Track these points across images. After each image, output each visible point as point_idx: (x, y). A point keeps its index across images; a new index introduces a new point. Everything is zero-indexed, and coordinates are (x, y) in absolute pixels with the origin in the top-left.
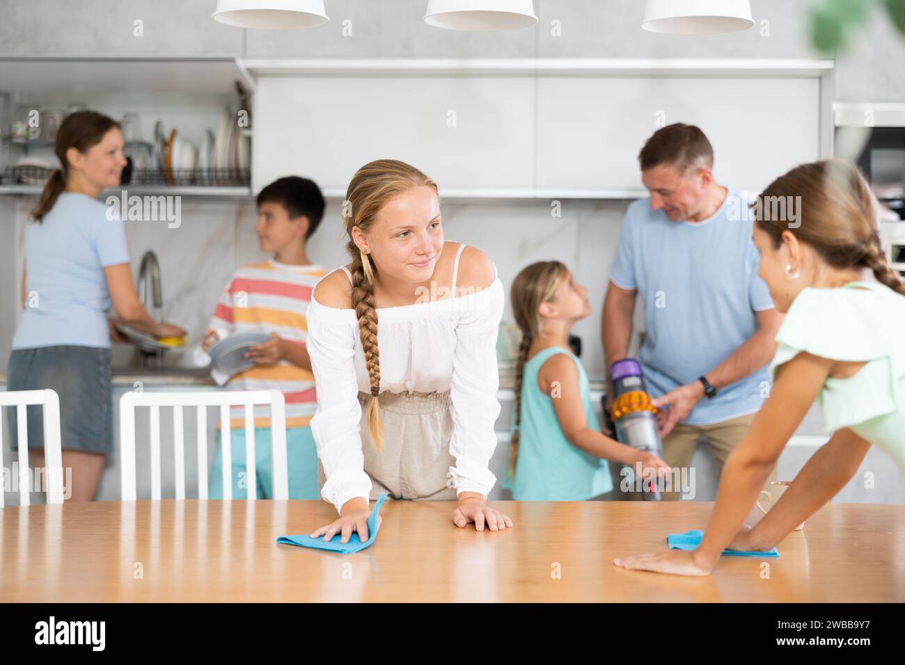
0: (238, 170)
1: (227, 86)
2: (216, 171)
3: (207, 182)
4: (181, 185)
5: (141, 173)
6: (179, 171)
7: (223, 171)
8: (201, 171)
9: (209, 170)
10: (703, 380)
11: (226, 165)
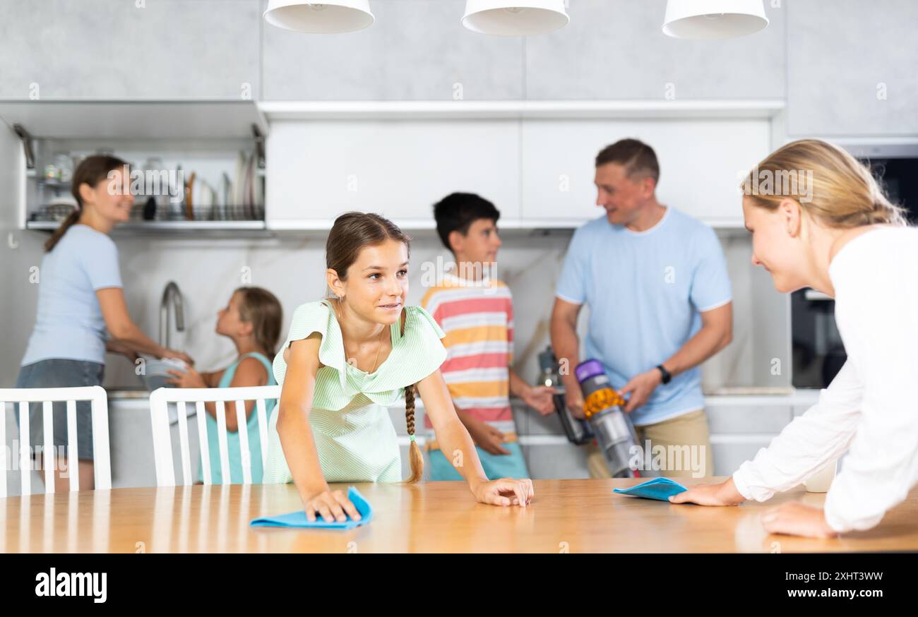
0: (252, 207)
1: (244, 130)
2: (232, 208)
3: (224, 218)
4: (200, 219)
5: (164, 211)
6: (199, 208)
7: (238, 208)
8: (218, 208)
9: (226, 208)
10: (660, 368)
11: (241, 203)
